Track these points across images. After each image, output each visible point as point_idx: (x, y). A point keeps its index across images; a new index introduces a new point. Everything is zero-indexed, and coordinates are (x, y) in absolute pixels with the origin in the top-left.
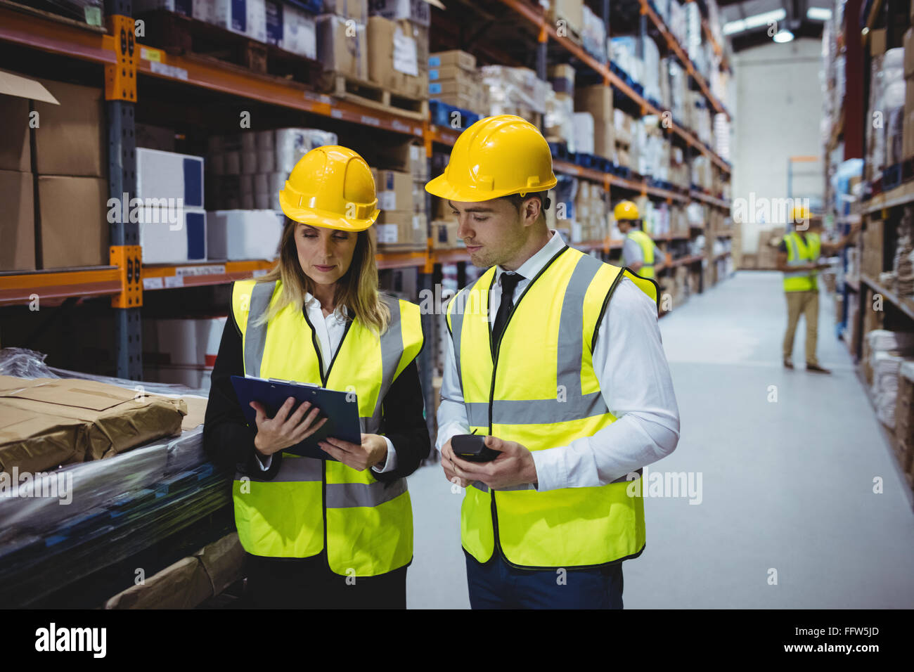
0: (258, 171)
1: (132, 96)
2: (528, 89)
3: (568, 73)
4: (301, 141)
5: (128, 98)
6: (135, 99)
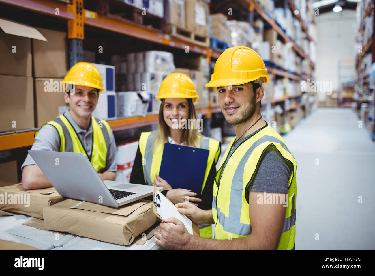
0: (136, 72)
1: (81, 36)
2: (246, 32)
3: (260, 24)
4: (157, 57)
5: (79, 37)
6: (83, 38)
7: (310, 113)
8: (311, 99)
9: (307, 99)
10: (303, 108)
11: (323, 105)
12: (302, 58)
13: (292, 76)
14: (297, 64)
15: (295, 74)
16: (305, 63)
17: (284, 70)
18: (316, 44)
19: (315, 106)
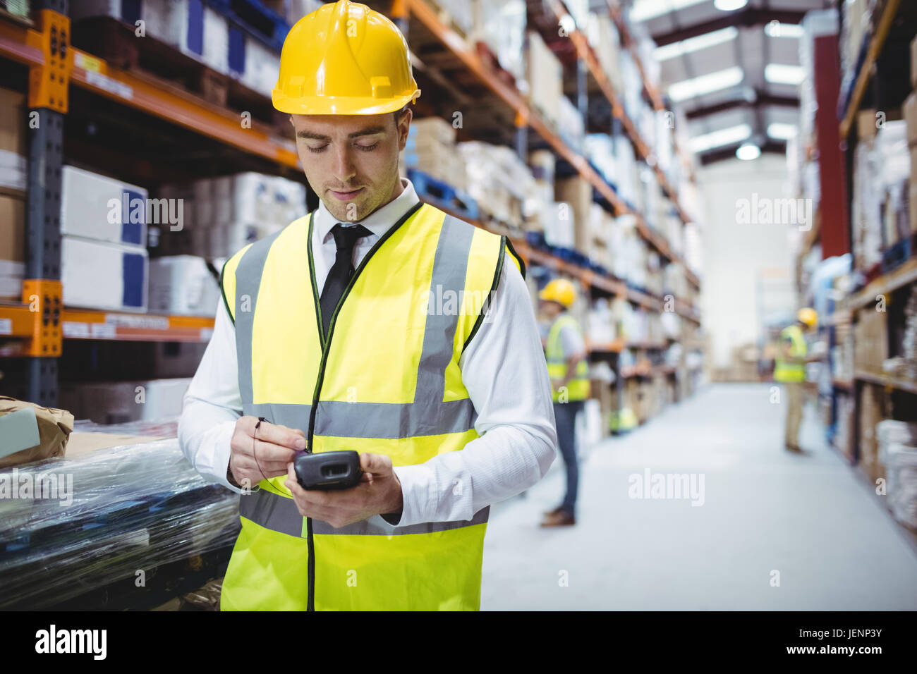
0: (213, 221)
1: (61, 105)
2: (507, 170)
3: (546, 161)
4: (263, 188)
5: (56, 107)
6: (64, 109)
7: (691, 393)
8: (693, 361)
9: (683, 359)
10: (672, 378)
11: (724, 377)
12: (665, 260)
13: (638, 297)
14: (649, 269)
15: (645, 291)
16: (674, 271)
17: (615, 279)
18: (700, 231)
19: (704, 379)
